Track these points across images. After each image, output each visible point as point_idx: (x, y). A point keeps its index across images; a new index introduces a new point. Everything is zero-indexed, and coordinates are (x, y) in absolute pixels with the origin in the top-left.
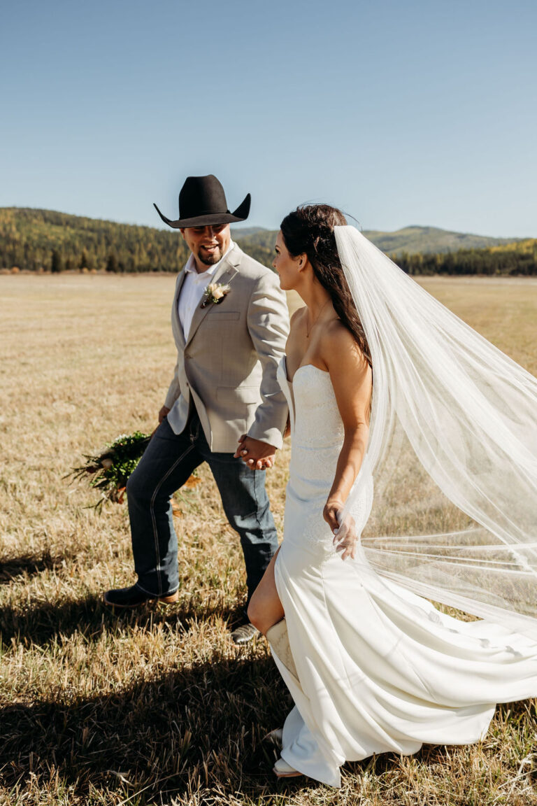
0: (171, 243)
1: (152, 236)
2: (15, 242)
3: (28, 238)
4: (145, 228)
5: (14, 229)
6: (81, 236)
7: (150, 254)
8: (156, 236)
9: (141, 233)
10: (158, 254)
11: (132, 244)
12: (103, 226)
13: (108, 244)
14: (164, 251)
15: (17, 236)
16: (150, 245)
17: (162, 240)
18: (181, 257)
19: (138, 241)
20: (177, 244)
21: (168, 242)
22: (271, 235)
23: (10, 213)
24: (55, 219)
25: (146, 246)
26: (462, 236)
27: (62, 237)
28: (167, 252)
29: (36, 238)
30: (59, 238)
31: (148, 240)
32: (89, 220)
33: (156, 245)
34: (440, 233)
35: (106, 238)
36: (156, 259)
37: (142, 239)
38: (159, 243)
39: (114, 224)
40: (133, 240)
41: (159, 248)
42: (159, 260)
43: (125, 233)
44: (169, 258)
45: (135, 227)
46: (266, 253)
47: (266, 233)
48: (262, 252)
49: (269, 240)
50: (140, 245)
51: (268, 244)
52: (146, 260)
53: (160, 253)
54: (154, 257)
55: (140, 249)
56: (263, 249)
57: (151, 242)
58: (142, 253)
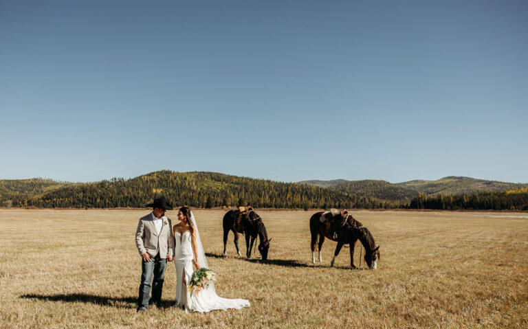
0: (284, 191)
1: (272, 186)
2: (193, 191)
3: (201, 189)
4: (269, 181)
5: (194, 184)
6: (231, 187)
7: (271, 197)
8: (275, 186)
9: (266, 184)
11: (260, 191)
12: (244, 181)
13: (246, 191)
14: (279, 194)
15: (195, 188)
16: (271, 192)
18: (289, 199)
19: (264, 190)
20: (287, 191)
21: (282, 190)
22: (349, 184)
23: (193, 175)
24: (217, 177)
25: (268, 192)
27: (220, 188)
28: (281, 196)
29: (205, 188)
30: (218, 189)
31: (270, 188)
32: (236, 177)
33: (274, 191)
35: (245, 188)
37: (267, 189)
38: (277, 190)
39: (251, 180)
40: (261, 189)
41: (276, 193)
42: (276, 201)
43: (257, 185)
44: (282, 200)
45: (263, 181)
46: (345, 196)
47: (347, 182)
48: (341, 195)
49: (348, 187)
50: (265, 192)
51: (348, 190)
52: (268, 201)
53: (276, 196)
54: (273, 199)
55: (265, 194)
56: (343, 193)
57: (272, 190)
58: (266, 197)
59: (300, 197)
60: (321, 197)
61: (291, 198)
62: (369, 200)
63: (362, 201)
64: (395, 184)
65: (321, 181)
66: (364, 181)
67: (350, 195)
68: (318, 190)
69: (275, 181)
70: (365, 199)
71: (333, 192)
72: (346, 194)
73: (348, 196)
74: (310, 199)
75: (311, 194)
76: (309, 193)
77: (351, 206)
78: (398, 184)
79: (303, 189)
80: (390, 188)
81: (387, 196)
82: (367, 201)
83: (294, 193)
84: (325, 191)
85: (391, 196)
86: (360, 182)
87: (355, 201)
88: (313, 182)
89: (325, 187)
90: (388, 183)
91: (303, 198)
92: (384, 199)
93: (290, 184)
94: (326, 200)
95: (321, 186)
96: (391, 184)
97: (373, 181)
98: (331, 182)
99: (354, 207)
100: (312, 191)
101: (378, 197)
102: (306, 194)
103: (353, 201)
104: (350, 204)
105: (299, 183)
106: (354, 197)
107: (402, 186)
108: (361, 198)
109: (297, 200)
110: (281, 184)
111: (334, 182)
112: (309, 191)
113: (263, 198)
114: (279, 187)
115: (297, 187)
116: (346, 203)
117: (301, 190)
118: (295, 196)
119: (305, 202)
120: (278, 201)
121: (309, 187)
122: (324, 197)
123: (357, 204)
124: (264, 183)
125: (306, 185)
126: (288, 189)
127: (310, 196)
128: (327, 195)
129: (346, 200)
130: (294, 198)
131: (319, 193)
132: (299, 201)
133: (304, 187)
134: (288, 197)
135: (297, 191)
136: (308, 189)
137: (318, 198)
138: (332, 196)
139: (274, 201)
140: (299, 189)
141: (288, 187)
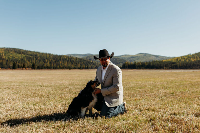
0: (58, 59)
1: (52, 57)
2: (3, 59)
3: (8, 58)
4: (49, 54)
6: (27, 57)
7: (51, 63)
9: (48, 56)
10: (53, 63)
12: (35, 54)
14: (55, 62)
15: (4, 57)
16: (51, 60)
17: (55, 58)
20: (60, 59)
21: (57, 59)
24: (18, 51)
25: (49, 60)
31: (50, 58)
35: (36, 58)
37: (48, 58)
38: (54, 59)
39: (39, 53)
40: (45, 58)
41: (54, 61)
42: (54, 65)
43: (42, 56)
45: (46, 54)
46: (91, 62)
50: (47, 60)
51: (92, 59)
52: (49, 65)
53: (54, 62)
54: (52, 64)
55: (47, 61)
56: (90, 61)
57: (51, 59)
58: (48, 63)
59: (67, 63)
60: (78, 63)
71: (85, 60)
72: (92, 61)
73: (92, 63)
77: (94, 67)
78: (117, 56)
84: (81, 59)
87: (96, 65)
88: (74, 55)
89: (80, 57)
91: (69, 63)
93: (62, 56)
94: (81, 65)
95: (78, 57)
100: (74, 60)
104: (93, 66)
107: (119, 58)
109: (66, 64)
111: (86, 55)
112: (72, 60)
113: (46, 63)
114: (56, 57)
115: (66, 58)
116: (92, 66)
117: (68, 59)
118: (64, 62)
119: (70, 66)
120: (55, 65)
121: (72, 58)
122: (80, 63)
123: (97, 66)
124: (47, 55)
125: (71, 56)
126: (61, 59)
127: (72, 62)
128: (81, 62)
129: (92, 65)
130: (64, 64)
131: (78, 61)
132: (66, 65)
133: (69, 58)
134: (60, 63)
135: (65, 59)
136: (71, 58)
137: (77, 64)
138: (84, 63)
139: (53, 65)
140: (67, 58)
141: (61, 57)
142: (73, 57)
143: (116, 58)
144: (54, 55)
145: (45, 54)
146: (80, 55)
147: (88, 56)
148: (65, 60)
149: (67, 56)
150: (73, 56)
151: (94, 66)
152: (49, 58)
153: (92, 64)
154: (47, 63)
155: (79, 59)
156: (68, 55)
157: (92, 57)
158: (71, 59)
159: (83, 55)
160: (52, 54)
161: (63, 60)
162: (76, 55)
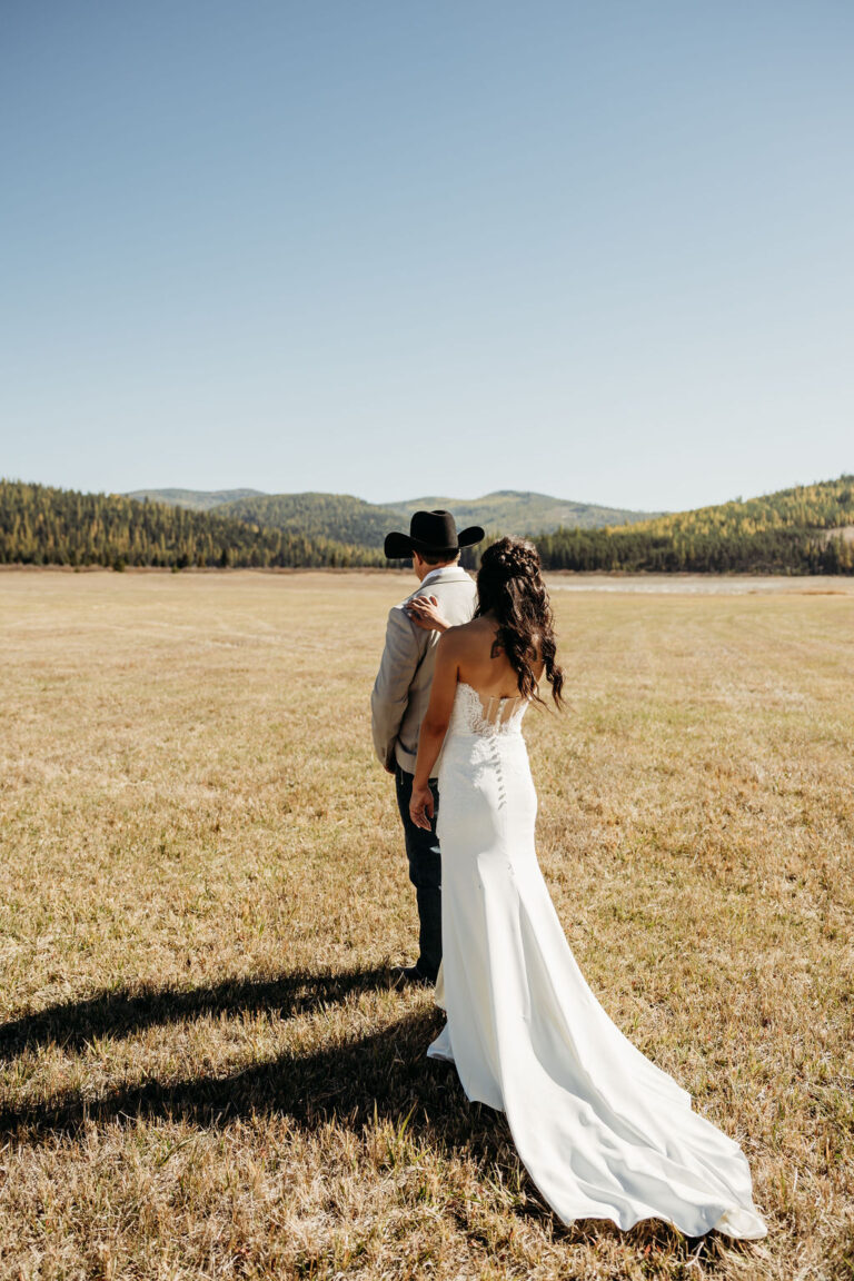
0: (80, 515)
1: (47, 502)
4: (35, 488)
7: (40, 534)
8: (53, 502)
9: (27, 496)
10: (54, 533)
11: (7, 514)
14: (66, 528)
16: (41, 517)
17: (64, 509)
18: (96, 539)
19: (20, 511)
20: (90, 516)
21: (75, 513)
22: (266, 502)
25: (33, 518)
26: (582, 509)
28: (73, 530)
31: (39, 508)
33: (52, 516)
34: (548, 502)
36: (51, 543)
37: (28, 508)
38: (59, 513)
40: (11, 507)
41: (58, 522)
42: (56, 543)
44: (73, 540)
45: (18, 487)
46: (251, 533)
47: (260, 498)
48: (242, 532)
49: (264, 509)
50: (23, 518)
51: (261, 518)
52: (30, 544)
53: (58, 530)
54: (47, 538)
55: (22, 525)
56: (247, 526)
57: (43, 512)
58: (25, 531)
59: (126, 533)
60: (186, 538)
61: (103, 537)
62: (313, 544)
63: (294, 547)
64: (380, 507)
65: (194, 493)
66: (304, 497)
67: (265, 532)
68: (179, 519)
69: (56, 487)
70: (302, 543)
71: (220, 523)
72: (256, 529)
73: (259, 535)
74: (155, 539)
75: (160, 526)
76: (153, 523)
77: (267, 560)
78: (386, 506)
79: (136, 511)
80: (367, 517)
81: (360, 536)
82: (308, 548)
83: (111, 523)
84: (200, 518)
85: (369, 535)
86: (295, 498)
87: (279, 547)
88: (169, 493)
89: (200, 507)
90: (363, 503)
91: (137, 535)
92: (351, 542)
93: (101, 496)
94: (200, 544)
95: (185, 504)
96: (369, 505)
97: (326, 497)
98: (219, 496)
99: (273, 563)
100: (163, 518)
101: (338, 538)
102: (146, 525)
103: (271, 548)
104: (264, 555)
105: (127, 495)
106: (275, 536)
107: (396, 512)
108: (294, 539)
109: (120, 542)
110: (71, 499)
111: (230, 494)
112: (155, 518)
113: (15, 535)
114: (67, 505)
115: (120, 507)
116: (254, 553)
117: (130, 515)
118: (112, 530)
119: (140, 549)
120: (61, 543)
121: (154, 508)
122: (195, 534)
123: (281, 555)
124: (19, 492)
125: (146, 500)
126: (94, 512)
127: (157, 531)
128: (203, 531)
129: (255, 545)
130: (111, 538)
131: (183, 523)
132: (124, 545)
133: (140, 507)
134: (93, 534)
135: (119, 517)
136: (151, 512)
137: (177, 539)
138: (216, 534)
139: (51, 542)
140: (125, 512)
141: (93, 506)
142: (157, 505)
143: (383, 511)
144: (59, 491)
145: (12, 485)
146: (201, 496)
147: (241, 502)
148: (116, 520)
149: (128, 502)
150: (159, 499)
151: (267, 551)
152: (33, 507)
153: (256, 541)
154: (19, 533)
155: (189, 518)
156: (131, 497)
157: (259, 507)
158: (148, 516)
159: (213, 498)
160: (51, 489)
161: (108, 521)
162: (181, 497)
